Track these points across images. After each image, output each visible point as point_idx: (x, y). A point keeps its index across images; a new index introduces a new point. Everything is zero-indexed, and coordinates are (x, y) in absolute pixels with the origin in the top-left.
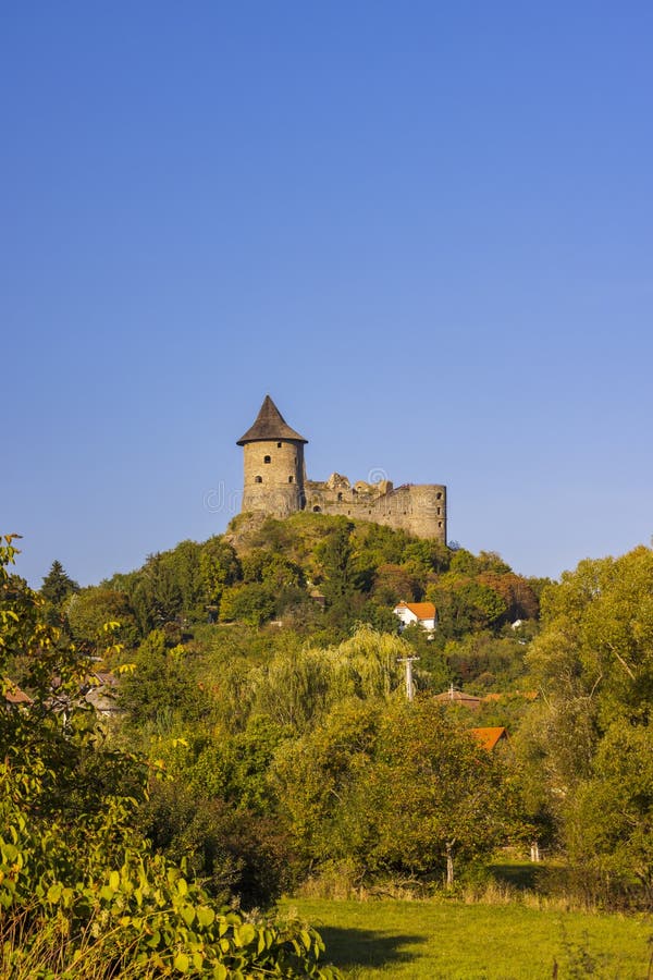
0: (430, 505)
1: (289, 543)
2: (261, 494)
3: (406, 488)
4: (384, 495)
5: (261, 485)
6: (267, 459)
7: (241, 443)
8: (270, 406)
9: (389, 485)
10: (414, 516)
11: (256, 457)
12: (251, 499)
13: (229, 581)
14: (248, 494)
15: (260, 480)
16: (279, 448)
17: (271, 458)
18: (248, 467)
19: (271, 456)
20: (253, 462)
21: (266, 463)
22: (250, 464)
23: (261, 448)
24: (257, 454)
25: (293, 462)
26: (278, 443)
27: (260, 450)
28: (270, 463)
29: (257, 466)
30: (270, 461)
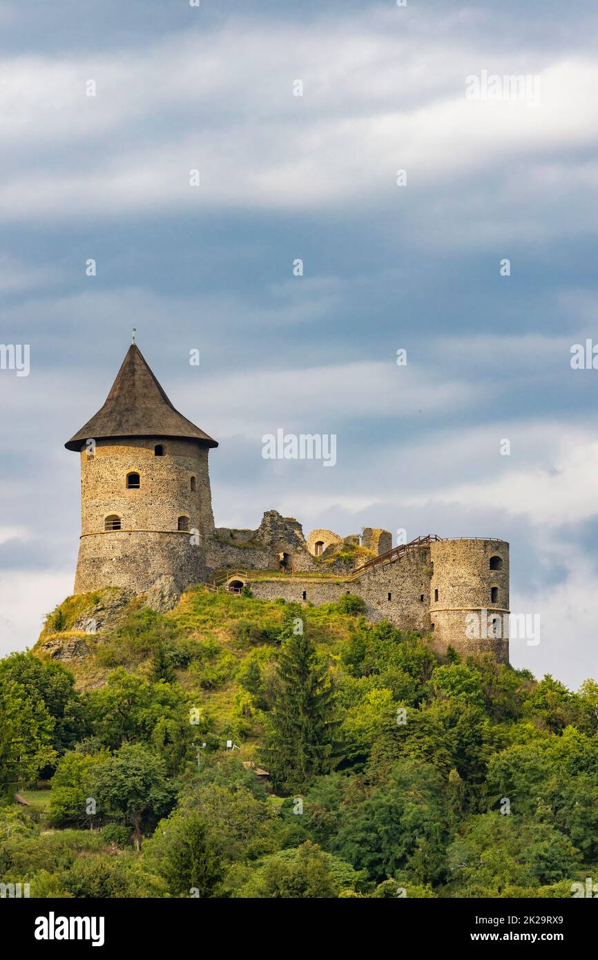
0: (475, 582)
1: (184, 662)
2: (118, 553)
3: (422, 548)
4: (378, 560)
5: (119, 535)
6: (133, 480)
7: (76, 445)
8: (140, 370)
9: (386, 537)
10: (441, 605)
11: (106, 475)
12: (97, 563)
13: (65, 737)
14: (89, 553)
15: (114, 523)
16: (157, 457)
17: (140, 478)
18: (90, 496)
19: (140, 472)
20: (102, 485)
21: (130, 487)
22: (95, 489)
23: (119, 456)
24: (111, 469)
25: (186, 488)
26: (155, 445)
27: (117, 459)
28: (138, 487)
29: (111, 495)
30: (139, 483)
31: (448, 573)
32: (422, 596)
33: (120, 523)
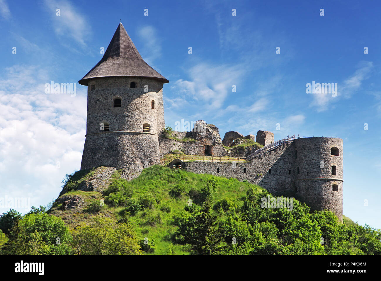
2: (107, 145)
5: (108, 134)
6: (117, 102)
7: (85, 82)
9: (270, 135)
10: (301, 176)
11: (102, 99)
12: (94, 151)
14: (90, 145)
15: (105, 128)
16: (132, 89)
17: (122, 101)
18: (92, 112)
19: (121, 98)
20: (98, 105)
21: (115, 106)
22: (95, 107)
23: (109, 88)
24: (104, 96)
25: (149, 107)
26: (131, 82)
27: (108, 90)
28: (120, 106)
29: (104, 111)
30: (121, 104)
31: (306, 157)
32: (290, 171)
33: (109, 127)
